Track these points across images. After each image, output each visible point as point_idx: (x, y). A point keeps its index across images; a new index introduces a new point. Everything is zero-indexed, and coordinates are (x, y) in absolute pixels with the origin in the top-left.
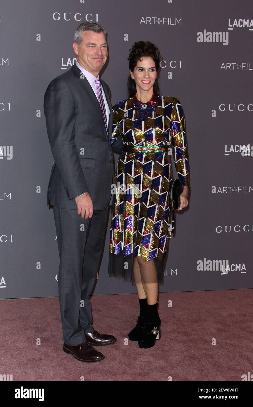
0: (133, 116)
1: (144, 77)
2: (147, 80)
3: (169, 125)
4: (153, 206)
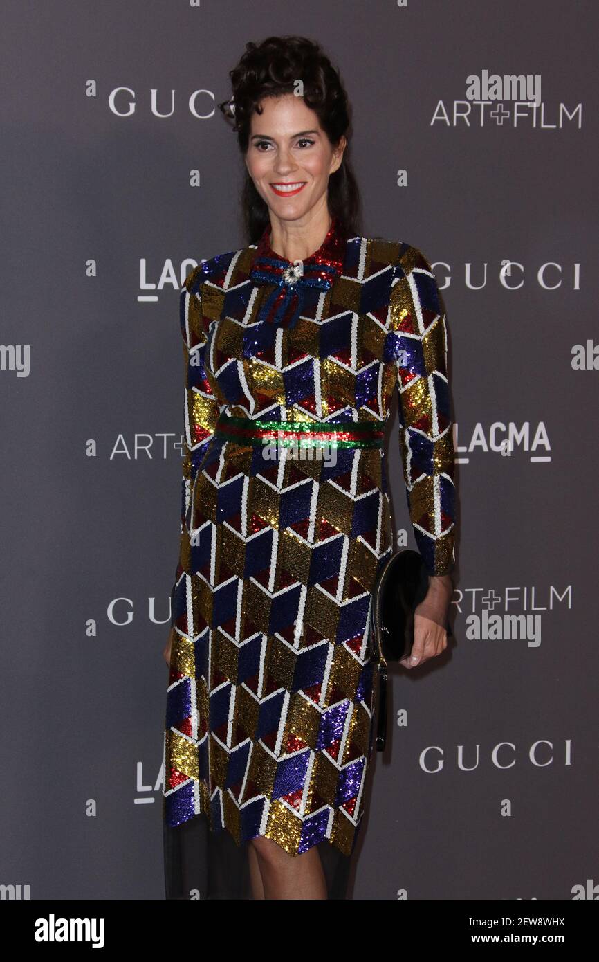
0: (250, 310)
1: (276, 168)
2: (289, 181)
3: (375, 346)
4: (315, 646)
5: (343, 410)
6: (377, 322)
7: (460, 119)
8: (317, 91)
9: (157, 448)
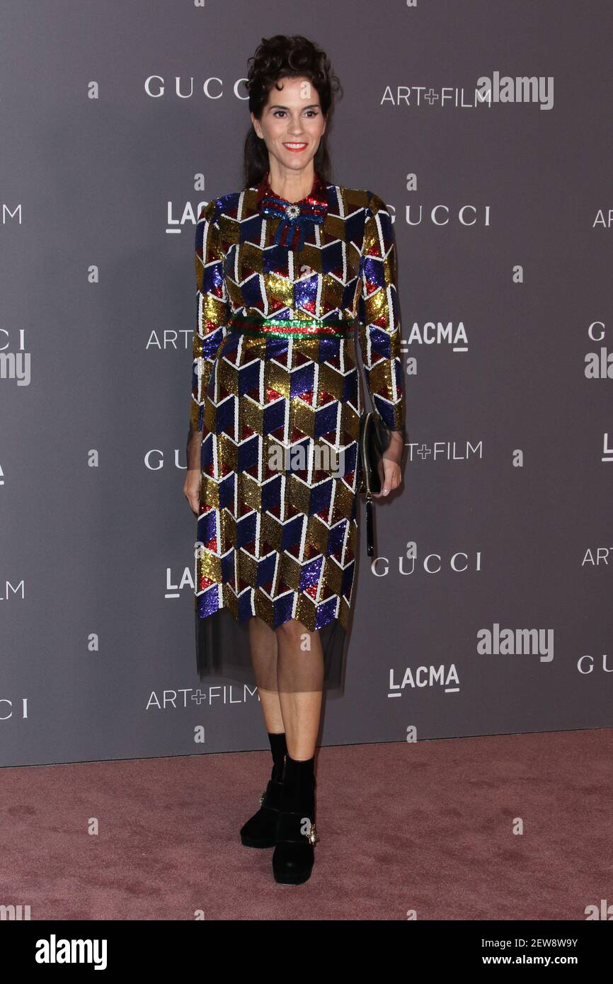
0: (263, 236)
1: (290, 131)
2: (298, 141)
3: (356, 266)
4: (323, 481)
5: (333, 311)
6: (357, 248)
7: (403, 100)
8: (320, 76)
9: (180, 341)
